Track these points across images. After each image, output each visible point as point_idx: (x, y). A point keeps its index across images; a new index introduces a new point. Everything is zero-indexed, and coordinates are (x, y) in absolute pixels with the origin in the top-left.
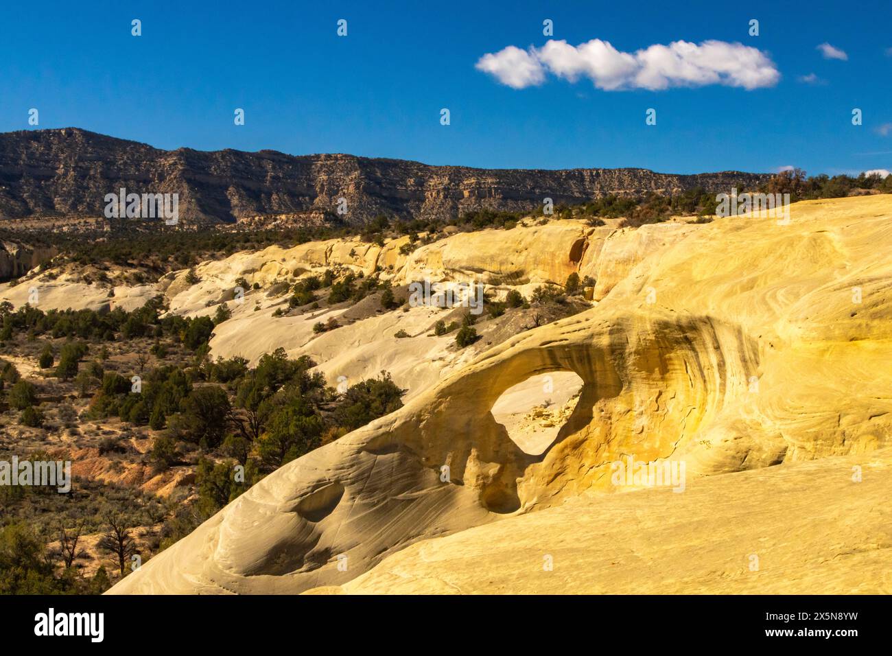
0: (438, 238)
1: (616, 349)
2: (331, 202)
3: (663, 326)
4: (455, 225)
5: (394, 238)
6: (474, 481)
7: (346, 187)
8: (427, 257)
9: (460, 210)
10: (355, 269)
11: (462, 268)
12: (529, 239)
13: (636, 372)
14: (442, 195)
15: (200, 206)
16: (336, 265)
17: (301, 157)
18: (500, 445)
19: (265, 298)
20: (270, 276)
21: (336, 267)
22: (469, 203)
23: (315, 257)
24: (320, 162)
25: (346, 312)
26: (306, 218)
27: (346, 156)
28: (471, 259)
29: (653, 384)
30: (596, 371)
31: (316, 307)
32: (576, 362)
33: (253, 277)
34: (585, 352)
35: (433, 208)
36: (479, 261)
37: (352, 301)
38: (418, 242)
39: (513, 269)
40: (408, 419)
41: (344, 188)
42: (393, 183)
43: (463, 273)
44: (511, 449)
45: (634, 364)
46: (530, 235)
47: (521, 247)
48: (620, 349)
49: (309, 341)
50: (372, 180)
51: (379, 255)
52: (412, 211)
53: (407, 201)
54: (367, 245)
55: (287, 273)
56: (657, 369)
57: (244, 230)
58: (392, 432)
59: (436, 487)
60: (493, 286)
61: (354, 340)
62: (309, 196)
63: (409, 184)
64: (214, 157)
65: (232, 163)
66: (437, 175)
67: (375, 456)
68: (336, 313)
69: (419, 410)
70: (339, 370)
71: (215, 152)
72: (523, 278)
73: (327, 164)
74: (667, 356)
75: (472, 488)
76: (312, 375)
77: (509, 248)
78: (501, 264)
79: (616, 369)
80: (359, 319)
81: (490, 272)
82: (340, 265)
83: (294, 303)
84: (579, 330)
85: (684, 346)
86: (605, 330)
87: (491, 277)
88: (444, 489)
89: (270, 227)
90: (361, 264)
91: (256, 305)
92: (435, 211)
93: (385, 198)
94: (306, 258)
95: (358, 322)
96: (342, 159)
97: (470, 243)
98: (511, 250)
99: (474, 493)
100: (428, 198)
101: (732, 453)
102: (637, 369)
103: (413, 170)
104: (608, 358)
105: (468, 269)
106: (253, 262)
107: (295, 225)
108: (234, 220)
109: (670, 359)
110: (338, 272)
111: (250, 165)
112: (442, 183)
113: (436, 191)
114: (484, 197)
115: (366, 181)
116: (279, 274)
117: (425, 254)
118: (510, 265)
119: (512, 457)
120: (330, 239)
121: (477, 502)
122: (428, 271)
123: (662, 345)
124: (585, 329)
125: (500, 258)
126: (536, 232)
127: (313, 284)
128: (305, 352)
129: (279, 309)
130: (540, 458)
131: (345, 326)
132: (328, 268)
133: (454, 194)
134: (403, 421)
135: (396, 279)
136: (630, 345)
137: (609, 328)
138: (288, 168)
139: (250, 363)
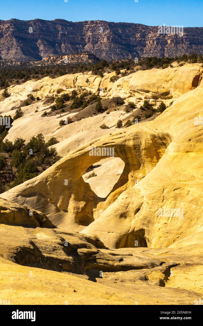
0: (131, 73)
1: (136, 147)
2: (94, 47)
3: (154, 137)
4: (141, 65)
5: (109, 73)
6: (72, 210)
7: (102, 39)
8: (123, 84)
9: (166, 51)
10: (88, 89)
11: (138, 90)
12: (173, 74)
13: (146, 159)
14: (155, 42)
15: (23, 51)
16: (79, 87)
17: (77, 22)
18: (86, 193)
19: (42, 105)
20: (45, 93)
21: (79, 88)
22: (171, 47)
23: (68, 83)
24: (88, 25)
25: (77, 115)
26: (78, 57)
27: (102, 21)
28: (142, 85)
29: (154, 164)
30: (129, 158)
31: (63, 111)
32: (119, 153)
33: (37, 94)
34: (123, 148)
35: (150, 50)
36: (147, 86)
37: (81, 108)
38: (120, 75)
39: (164, 91)
40: (41, 181)
41: (101, 40)
42: (128, 36)
43: (139, 93)
44: (91, 195)
45: (145, 155)
46: (173, 72)
47: (168, 79)
48: (138, 147)
49: (57, 130)
50: (116, 35)
51: (100, 82)
52: (139, 52)
53: (136, 46)
54: (95, 76)
55: (54, 92)
56: (155, 157)
57: (45, 64)
58: (34, 186)
59: (54, 213)
60: (154, 100)
61: (80, 129)
62: (82, 44)
63: (137, 37)
64: (30, 23)
65: (40, 27)
66: (153, 31)
67: (25, 198)
68: (72, 115)
69: (47, 176)
70: (65, 147)
71: (30, 21)
72: (169, 96)
73: (91, 26)
74: (159, 151)
75: (72, 214)
76: (50, 149)
77: (162, 79)
78: (158, 88)
79: (137, 157)
80: (83, 118)
81: (152, 92)
82: (81, 87)
83: (54, 108)
84: (120, 138)
85: (163, 146)
86: (131, 138)
87: (153, 95)
88: (58, 214)
89: (59, 62)
90: (92, 86)
91: (36, 109)
92: (151, 52)
93: (124, 45)
94: (63, 84)
95: (83, 120)
96: (100, 24)
97: (143, 77)
98: (163, 80)
99: (72, 216)
100: (148, 44)
101: (123, 204)
102: (146, 157)
103: (139, 28)
104: (133, 151)
105: (141, 90)
106: (37, 85)
107: (72, 61)
108: (40, 58)
109: (160, 152)
110: (80, 91)
111: (49, 28)
112: (155, 36)
113: (152, 41)
114: (179, 43)
115: (114, 35)
116: (50, 92)
117: (122, 82)
118: (163, 89)
119: (92, 199)
120: (76, 73)
121: (74, 220)
122: (123, 91)
123: (156, 146)
124: (123, 137)
125: (157, 85)
126: (176, 71)
127: (66, 98)
128: (54, 136)
129: (46, 112)
130: (104, 199)
131: (76, 122)
132: (75, 89)
133: (162, 41)
134: (39, 181)
135: (108, 95)
136: (142, 146)
137: (133, 137)
138: (70, 29)
139: (26, 142)
